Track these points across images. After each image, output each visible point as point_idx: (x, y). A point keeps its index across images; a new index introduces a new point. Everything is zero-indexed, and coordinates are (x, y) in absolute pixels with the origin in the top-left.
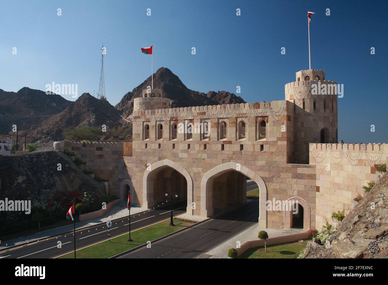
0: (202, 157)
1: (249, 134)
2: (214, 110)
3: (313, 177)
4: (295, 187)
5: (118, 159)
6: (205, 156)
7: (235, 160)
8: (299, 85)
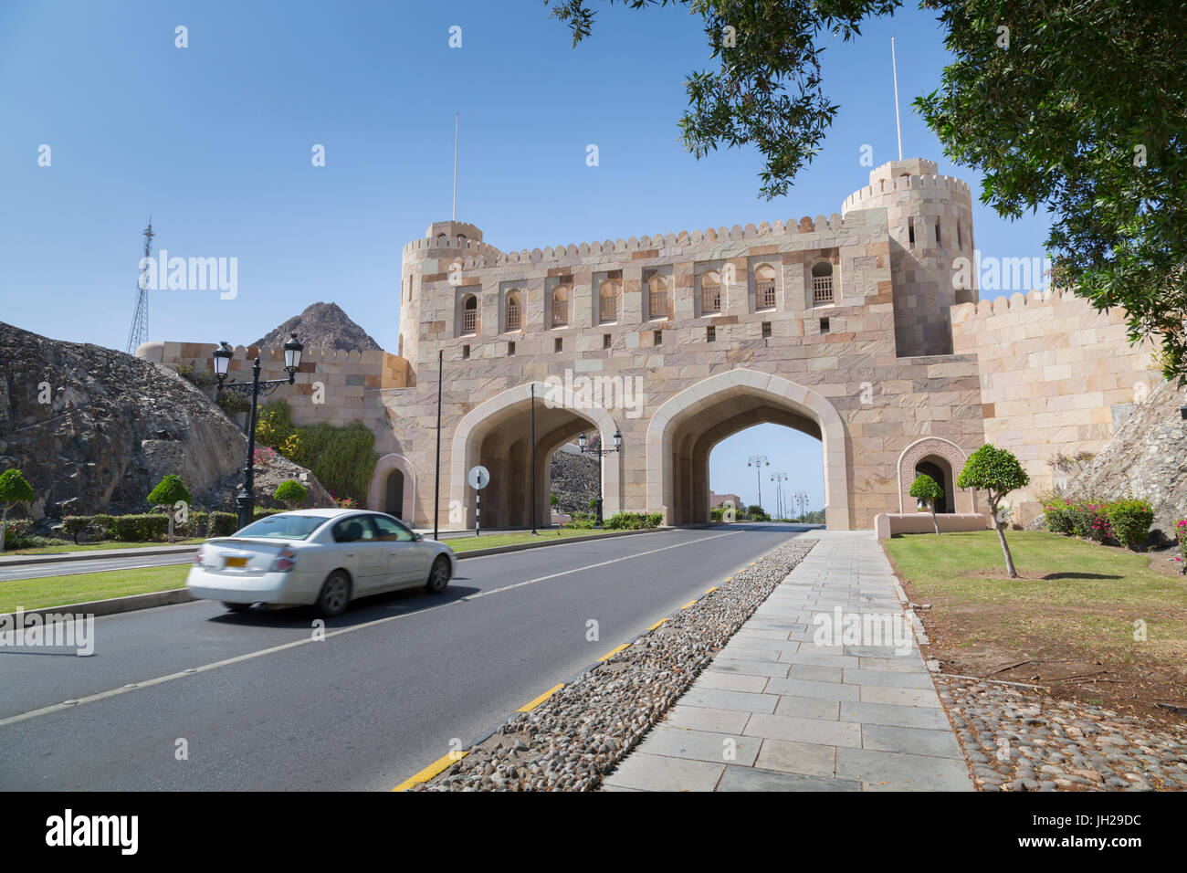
0: (649, 365)
1: (787, 294)
2: (682, 244)
3: (971, 383)
4: (924, 413)
5: (363, 398)
6: (657, 360)
7: (747, 364)
8: (895, 187)
